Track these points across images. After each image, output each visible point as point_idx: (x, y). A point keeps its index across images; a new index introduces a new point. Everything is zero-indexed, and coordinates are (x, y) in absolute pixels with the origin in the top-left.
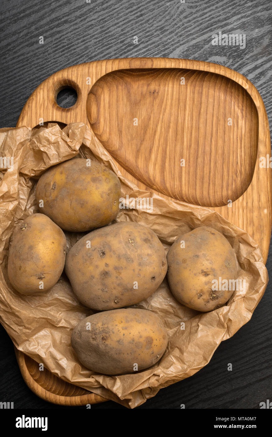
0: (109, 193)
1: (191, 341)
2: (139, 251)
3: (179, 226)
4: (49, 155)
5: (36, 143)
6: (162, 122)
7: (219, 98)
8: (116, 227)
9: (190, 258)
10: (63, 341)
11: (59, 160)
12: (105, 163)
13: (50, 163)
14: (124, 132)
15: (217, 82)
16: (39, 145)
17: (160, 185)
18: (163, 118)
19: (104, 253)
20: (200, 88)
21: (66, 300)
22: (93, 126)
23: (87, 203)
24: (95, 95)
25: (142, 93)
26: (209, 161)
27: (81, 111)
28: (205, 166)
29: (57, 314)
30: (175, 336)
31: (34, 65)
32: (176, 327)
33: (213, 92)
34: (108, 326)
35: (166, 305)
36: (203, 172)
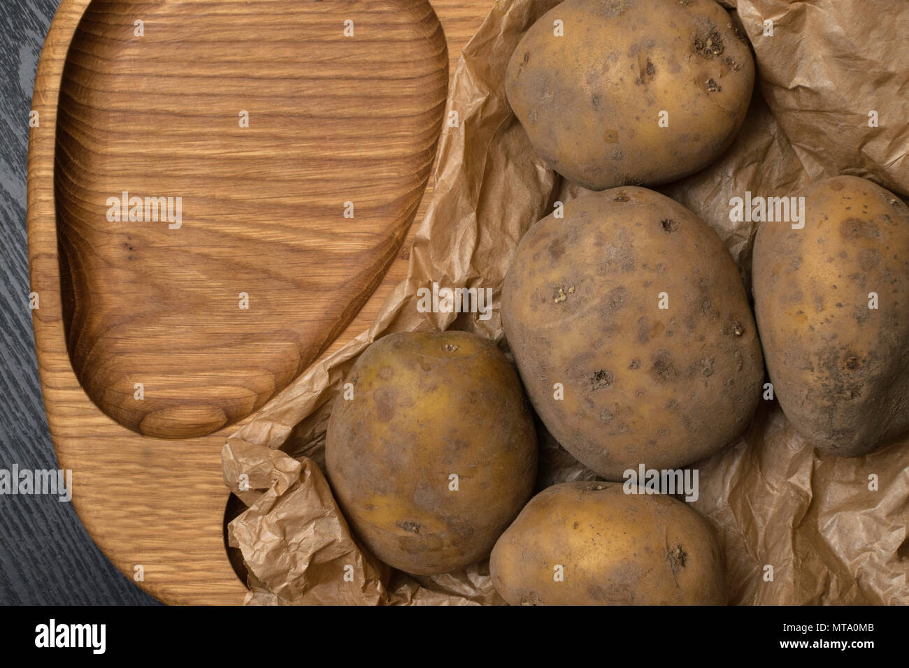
0: (423, 368)
1: (843, 106)
2: (590, 272)
3: (507, 160)
4: (319, 547)
5: (285, 584)
6: (213, 221)
7: (135, 60)
8: (521, 341)
9: (601, 120)
10: (852, 477)
11: (333, 517)
12: (335, 379)
13: (343, 541)
14: (248, 329)
15: (89, 67)
16: (293, 577)
17: (392, 220)
18: (202, 220)
19: (600, 375)
20: (109, 117)
21: (733, 474)
22: (233, 416)
23: (455, 431)
24: (145, 414)
25: (132, 282)
26: (317, 82)
27: (191, 453)
28: (331, 93)
29: (772, 496)
30: (824, 155)
31: (70, 588)
32: (795, 154)
33: (120, 79)
34: (816, 354)
35: (736, 186)
36: (350, 97)
